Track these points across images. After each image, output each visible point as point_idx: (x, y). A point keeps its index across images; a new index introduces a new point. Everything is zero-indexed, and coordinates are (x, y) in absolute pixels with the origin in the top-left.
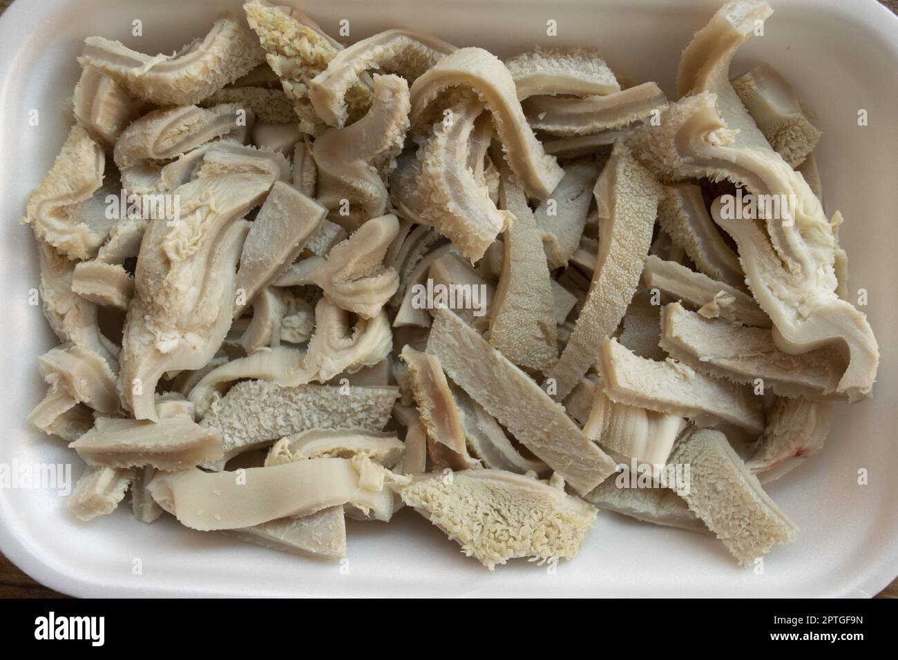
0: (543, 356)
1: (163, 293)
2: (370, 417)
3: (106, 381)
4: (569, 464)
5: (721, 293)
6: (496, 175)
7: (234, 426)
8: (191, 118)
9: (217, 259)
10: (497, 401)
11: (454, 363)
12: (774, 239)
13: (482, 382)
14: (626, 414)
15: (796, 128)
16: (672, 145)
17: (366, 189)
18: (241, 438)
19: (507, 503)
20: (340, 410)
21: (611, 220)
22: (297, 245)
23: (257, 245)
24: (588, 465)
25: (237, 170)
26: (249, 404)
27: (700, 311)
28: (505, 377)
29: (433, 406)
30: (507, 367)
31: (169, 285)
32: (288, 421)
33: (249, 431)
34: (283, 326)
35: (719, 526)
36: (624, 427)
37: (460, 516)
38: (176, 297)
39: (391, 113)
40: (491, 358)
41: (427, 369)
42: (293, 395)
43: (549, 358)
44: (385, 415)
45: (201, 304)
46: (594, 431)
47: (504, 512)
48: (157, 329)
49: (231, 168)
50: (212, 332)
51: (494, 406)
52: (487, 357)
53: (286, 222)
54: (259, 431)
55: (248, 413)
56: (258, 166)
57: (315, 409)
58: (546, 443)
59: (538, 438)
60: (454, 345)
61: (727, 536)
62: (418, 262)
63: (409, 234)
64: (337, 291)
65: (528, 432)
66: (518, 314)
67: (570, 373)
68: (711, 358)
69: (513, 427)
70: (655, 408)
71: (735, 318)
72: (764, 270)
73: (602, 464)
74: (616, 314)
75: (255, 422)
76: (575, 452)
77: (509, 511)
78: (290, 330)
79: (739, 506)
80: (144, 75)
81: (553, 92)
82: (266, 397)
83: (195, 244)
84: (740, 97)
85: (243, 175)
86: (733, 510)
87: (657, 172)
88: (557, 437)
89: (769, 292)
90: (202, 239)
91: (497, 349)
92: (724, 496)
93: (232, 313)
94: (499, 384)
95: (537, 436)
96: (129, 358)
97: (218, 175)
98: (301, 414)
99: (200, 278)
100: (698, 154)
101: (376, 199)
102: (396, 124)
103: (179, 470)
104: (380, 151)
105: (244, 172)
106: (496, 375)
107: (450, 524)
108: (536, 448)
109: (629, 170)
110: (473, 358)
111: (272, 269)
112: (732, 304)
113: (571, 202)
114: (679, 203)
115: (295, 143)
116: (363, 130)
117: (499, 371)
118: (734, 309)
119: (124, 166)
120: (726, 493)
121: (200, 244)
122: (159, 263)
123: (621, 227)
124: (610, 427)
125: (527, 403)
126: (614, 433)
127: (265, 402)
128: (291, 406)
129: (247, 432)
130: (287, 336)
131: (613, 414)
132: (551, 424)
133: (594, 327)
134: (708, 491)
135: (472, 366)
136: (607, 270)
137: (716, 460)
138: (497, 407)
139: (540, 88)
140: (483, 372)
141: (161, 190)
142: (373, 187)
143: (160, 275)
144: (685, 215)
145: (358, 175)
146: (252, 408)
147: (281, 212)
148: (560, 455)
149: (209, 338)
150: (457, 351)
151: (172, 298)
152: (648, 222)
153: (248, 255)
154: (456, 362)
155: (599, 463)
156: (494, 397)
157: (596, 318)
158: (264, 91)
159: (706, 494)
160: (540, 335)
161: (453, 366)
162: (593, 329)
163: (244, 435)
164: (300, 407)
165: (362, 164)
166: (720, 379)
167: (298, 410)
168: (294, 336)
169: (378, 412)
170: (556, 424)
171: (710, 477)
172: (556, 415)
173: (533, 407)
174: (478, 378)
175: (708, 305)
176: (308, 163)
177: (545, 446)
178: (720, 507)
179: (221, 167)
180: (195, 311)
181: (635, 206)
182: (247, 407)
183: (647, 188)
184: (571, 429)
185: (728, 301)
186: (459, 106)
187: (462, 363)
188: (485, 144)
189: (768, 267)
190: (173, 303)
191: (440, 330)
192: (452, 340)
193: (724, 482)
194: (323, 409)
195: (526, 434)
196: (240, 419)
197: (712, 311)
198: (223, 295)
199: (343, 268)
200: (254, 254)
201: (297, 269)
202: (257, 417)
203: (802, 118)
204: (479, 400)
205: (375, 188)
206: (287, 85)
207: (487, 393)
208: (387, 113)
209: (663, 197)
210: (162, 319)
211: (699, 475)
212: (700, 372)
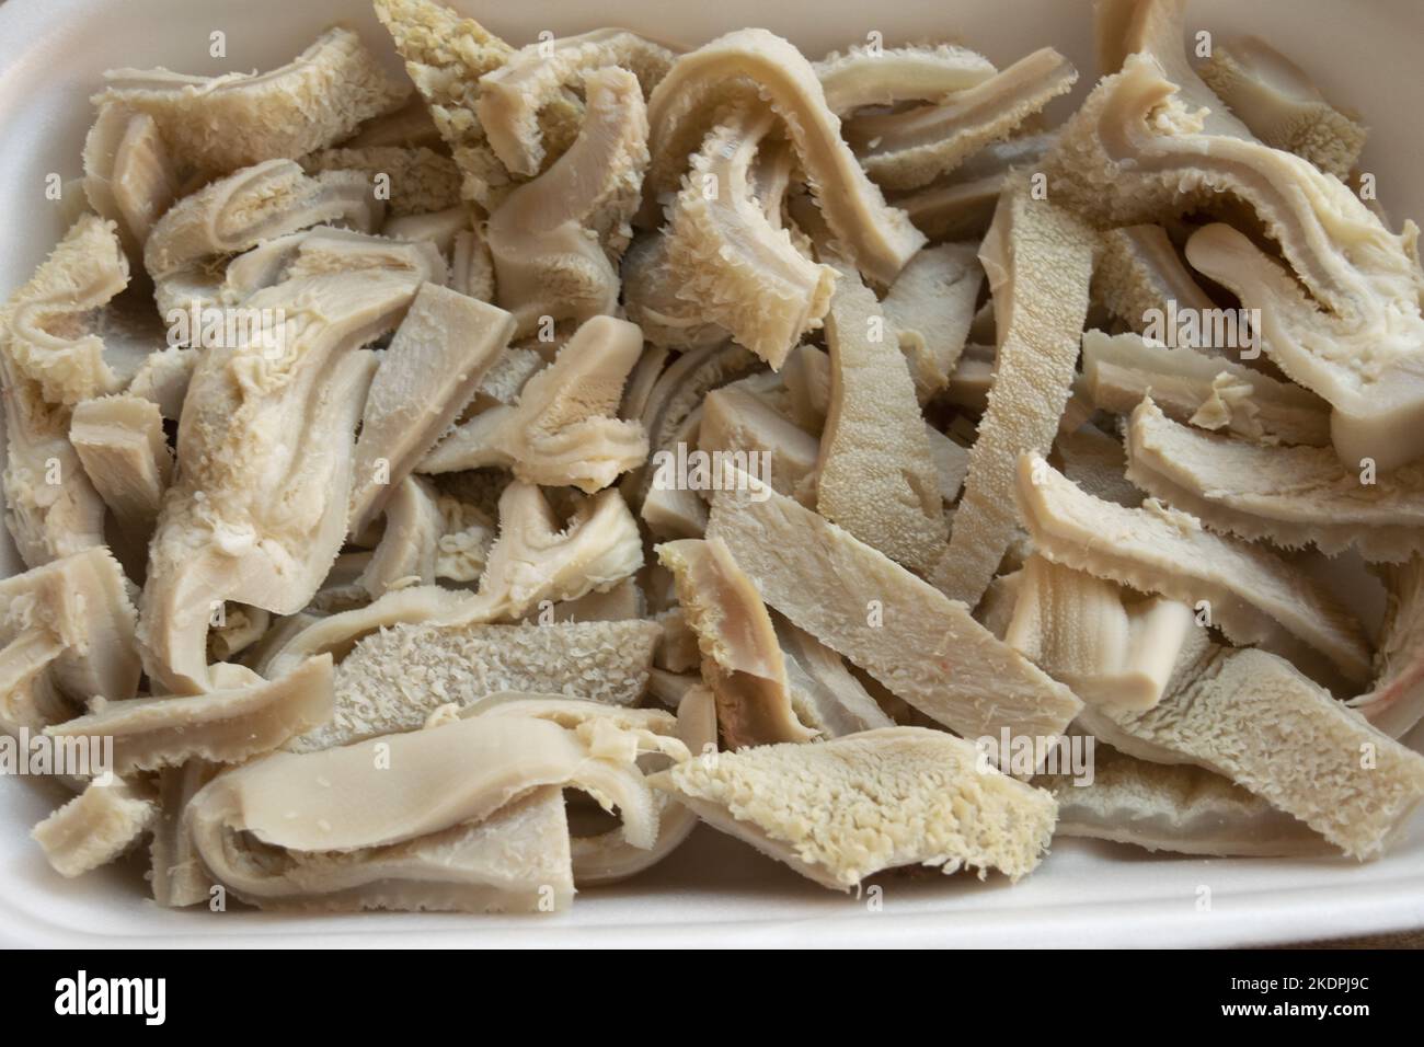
0: (919, 536)
1: (230, 440)
2: (609, 681)
3: (118, 616)
4: (989, 716)
5: (1223, 376)
6: (803, 241)
7: (353, 699)
8: (279, 177)
9: (321, 412)
10: (842, 621)
11: (758, 563)
12: (1298, 265)
13: (812, 589)
14: (1081, 598)
15: (1322, 127)
16: (1096, 141)
17: (581, 269)
18: (366, 721)
19: (875, 771)
20: (550, 667)
21: (1011, 284)
22: (464, 377)
23: (394, 387)
24: (1028, 711)
25: (357, 265)
26: (380, 664)
27: (1194, 420)
28: (852, 569)
29: (722, 616)
30: (853, 549)
31: (242, 426)
32: (455, 690)
33: (381, 709)
34: (440, 552)
35: (1297, 798)
36: (1080, 622)
37: (786, 797)
38: (253, 450)
39: (615, 129)
40: (823, 538)
41: (707, 560)
42: (462, 640)
43: (933, 541)
44: (636, 675)
45: (294, 482)
46: (1026, 635)
47: (870, 784)
48: (216, 516)
49: (347, 260)
50: (312, 547)
51: (838, 633)
52: (815, 539)
53: (444, 343)
54: (398, 709)
55: (378, 679)
56: (394, 256)
57: (504, 669)
58: (941, 682)
59: (926, 676)
60: (754, 529)
61: (1313, 808)
62: (683, 419)
63: (663, 372)
64: (538, 452)
65: (906, 669)
66: (863, 456)
67: (973, 562)
68: (1226, 492)
69: (877, 665)
70: (1134, 581)
71: (1261, 430)
72: (1291, 322)
73: (1051, 701)
74: (1040, 434)
75: (392, 693)
76: (996, 686)
77: (880, 782)
78: (454, 558)
79: (1327, 751)
80: (205, 96)
81: (888, 96)
82: (410, 646)
83: (286, 372)
84: (1214, 90)
85: (369, 272)
86: (1317, 761)
87: (1082, 210)
88: (959, 664)
89: (1305, 353)
90: (298, 363)
91: (832, 522)
92: (1296, 743)
93: (347, 513)
94: (842, 586)
95: (922, 671)
96: (163, 573)
97: (325, 272)
98: (478, 678)
99: (293, 434)
100: (1143, 152)
101: (600, 288)
102: (625, 147)
103: (251, 758)
104: (601, 197)
105: (370, 267)
106: (835, 569)
107: (768, 810)
108: (925, 697)
109: (1034, 209)
110: (790, 546)
111: (419, 422)
112: (1248, 397)
113: (943, 286)
114: (1129, 250)
115: (455, 232)
116: (572, 167)
117: (841, 561)
118: (1254, 408)
119: (161, 271)
120: (1300, 737)
121: (294, 371)
122: (224, 395)
123: (1028, 287)
124: (1055, 630)
125: (899, 611)
126: (1065, 635)
127: (409, 656)
128: (458, 663)
129: (377, 710)
130: (448, 568)
131: (1056, 600)
132: (946, 639)
133: (1003, 461)
134: (1267, 743)
135: (791, 562)
136: (1012, 353)
137: (1272, 686)
138: (844, 633)
139: (865, 91)
140: (813, 570)
141: (225, 300)
142: (591, 267)
143: (224, 416)
144: (1141, 267)
145: (565, 247)
146: (387, 668)
147: (434, 329)
148: (971, 700)
149: (306, 559)
150: (762, 540)
151: (245, 450)
152: (1078, 282)
153: (377, 404)
154: (761, 560)
155: (1044, 699)
156: (837, 615)
157: (1005, 443)
158: (402, 152)
159: (1263, 746)
160: (908, 493)
161: (756, 571)
162: (1002, 465)
163: (372, 715)
164: (477, 664)
165: (572, 226)
166: (1256, 541)
167: (471, 672)
168: (460, 567)
169: (623, 666)
170: (955, 636)
171: (1267, 716)
172: (952, 619)
173: (911, 614)
174: (803, 585)
175: (1207, 405)
176: (479, 261)
177: (941, 688)
178: (1293, 762)
179: (330, 259)
180: (283, 492)
181: (1050, 258)
182: (377, 668)
183: (1069, 234)
184: (983, 640)
185: (1240, 390)
186: (729, 120)
187: (773, 561)
188: (780, 183)
189: (1297, 315)
190: (247, 461)
191: (727, 507)
192: (751, 521)
193: (1294, 718)
194: (518, 668)
195: (904, 673)
196: (363, 690)
197: (1214, 413)
198: (332, 478)
199: (546, 408)
200: (388, 401)
201: (463, 432)
202: (395, 684)
203: (1328, 109)
204: (809, 628)
205: (596, 268)
206: (440, 112)
207: (822, 610)
208: (608, 130)
209: (1101, 249)
210: (227, 492)
211: (1244, 719)
212: (1214, 531)
